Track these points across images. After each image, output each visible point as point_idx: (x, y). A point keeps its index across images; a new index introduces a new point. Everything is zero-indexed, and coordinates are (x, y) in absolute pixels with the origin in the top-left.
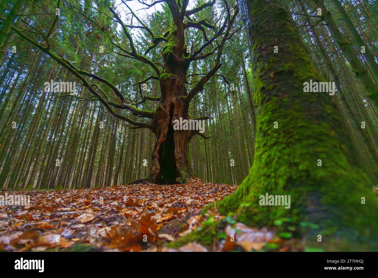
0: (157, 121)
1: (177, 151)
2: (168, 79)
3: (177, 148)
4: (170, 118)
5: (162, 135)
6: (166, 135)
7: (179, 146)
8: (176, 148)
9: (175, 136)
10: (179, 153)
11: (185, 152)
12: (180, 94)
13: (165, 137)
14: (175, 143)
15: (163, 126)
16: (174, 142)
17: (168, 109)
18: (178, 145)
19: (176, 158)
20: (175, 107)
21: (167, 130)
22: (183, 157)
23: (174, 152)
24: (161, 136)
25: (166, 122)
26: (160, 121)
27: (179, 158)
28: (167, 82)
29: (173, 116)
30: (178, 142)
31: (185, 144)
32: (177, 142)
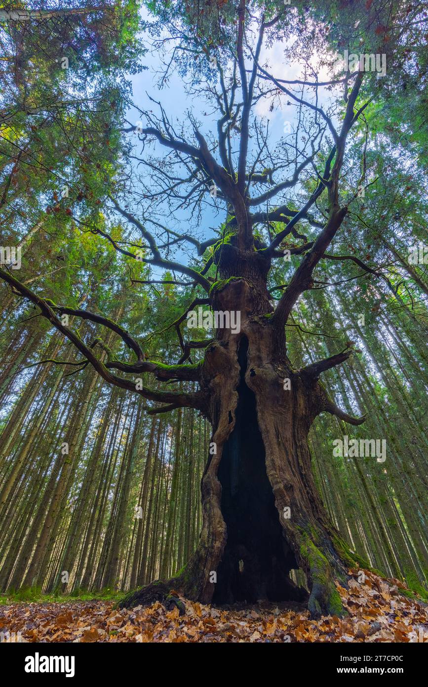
0: (209, 381)
1: (273, 460)
2: (226, 287)
3: (272, 453)
4: (239, 368)
5: (224, 417)
6: (233, 415)
7: (279, 444)
8: (268, 452)
9: (259, 414)
10: (281, 469)
11: (302, 464)
12: (258, 311)
13: (231, 420)
14: (263, 436)
15: (224, 393)
16: (259, 433)
17: (233, 348)
18: (275, 440)
19: (275, 487)
20: (250, 341)
21: (235, 399)
22: (296, 481)
23: (265, 468)
24: (221, 421)
25: (232, 379)
26: (217, 380)
27: (286, 487)
28: (224, 294)
29: (249, 361)
30: (272, 431)
31: (294, 436)
32: (268, 432)
